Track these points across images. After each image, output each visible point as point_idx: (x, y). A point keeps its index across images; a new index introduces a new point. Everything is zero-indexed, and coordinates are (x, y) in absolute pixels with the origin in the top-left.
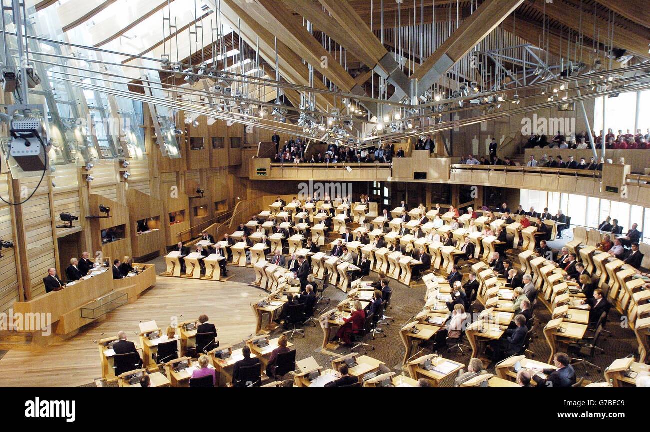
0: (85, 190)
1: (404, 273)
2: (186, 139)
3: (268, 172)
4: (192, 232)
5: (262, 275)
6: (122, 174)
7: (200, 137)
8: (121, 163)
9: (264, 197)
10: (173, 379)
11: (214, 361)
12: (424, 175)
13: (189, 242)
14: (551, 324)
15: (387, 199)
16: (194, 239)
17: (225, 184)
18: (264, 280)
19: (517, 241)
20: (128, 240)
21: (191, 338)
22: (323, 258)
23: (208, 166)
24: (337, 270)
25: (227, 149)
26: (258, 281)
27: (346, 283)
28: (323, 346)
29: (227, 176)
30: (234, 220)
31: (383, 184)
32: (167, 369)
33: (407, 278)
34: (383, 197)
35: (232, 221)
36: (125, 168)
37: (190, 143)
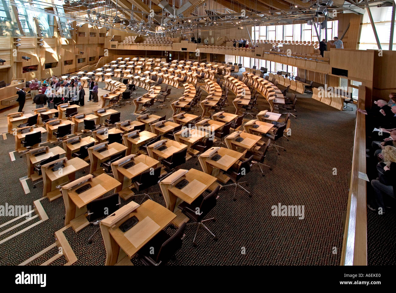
1: (175, 83)
2: (76, 32)
3: (117, 46)
4: (76, 68)
5: (108, 85)
6: (38, 44)
7: (84, 32)
8: (39, 40)
9: (114, 56)
10: (50, 129)
11: (75, 120)
12: (186, 49)
13: (74, 72)
14: (236, 100)
15: (170, 57)
16: (77, 71)
17: (95, 50)
18: (110, 87)
19: (223, 72)
20: (39, 71)
21: (64, 111)
22: (139, 78)
23: (87, 43)
24: (145, 82)
25: (97, 37)
26: (106, 87)
27: (149, 87)
28: (135, 112)
29: (96, 48)
30: (98, 64)
31: (169, 52)
32: (47, 126)
33: (177, 85)
34: (169, 57)
35: (97, 65)
36: (41, 42)
37: (78, 34)
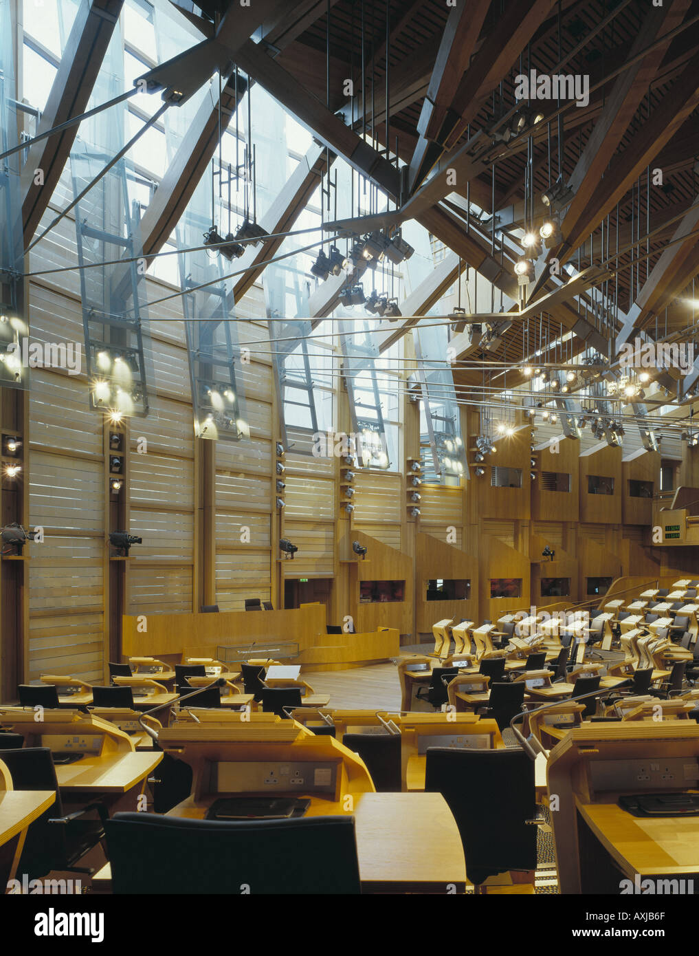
0: (342, 525)
2: (533, 472)
3: (682, 531)
6: (409, 510)
7: (563, 472)
8: (410, 495)
20: (408, 604)
23: (577, 519)
25: (619, 498)
36: (415, 502)
